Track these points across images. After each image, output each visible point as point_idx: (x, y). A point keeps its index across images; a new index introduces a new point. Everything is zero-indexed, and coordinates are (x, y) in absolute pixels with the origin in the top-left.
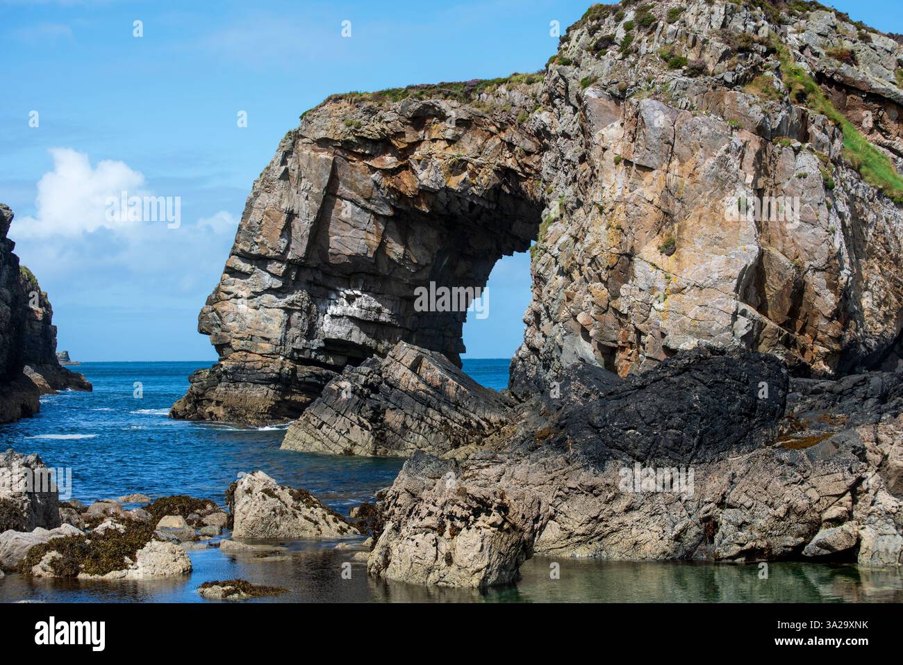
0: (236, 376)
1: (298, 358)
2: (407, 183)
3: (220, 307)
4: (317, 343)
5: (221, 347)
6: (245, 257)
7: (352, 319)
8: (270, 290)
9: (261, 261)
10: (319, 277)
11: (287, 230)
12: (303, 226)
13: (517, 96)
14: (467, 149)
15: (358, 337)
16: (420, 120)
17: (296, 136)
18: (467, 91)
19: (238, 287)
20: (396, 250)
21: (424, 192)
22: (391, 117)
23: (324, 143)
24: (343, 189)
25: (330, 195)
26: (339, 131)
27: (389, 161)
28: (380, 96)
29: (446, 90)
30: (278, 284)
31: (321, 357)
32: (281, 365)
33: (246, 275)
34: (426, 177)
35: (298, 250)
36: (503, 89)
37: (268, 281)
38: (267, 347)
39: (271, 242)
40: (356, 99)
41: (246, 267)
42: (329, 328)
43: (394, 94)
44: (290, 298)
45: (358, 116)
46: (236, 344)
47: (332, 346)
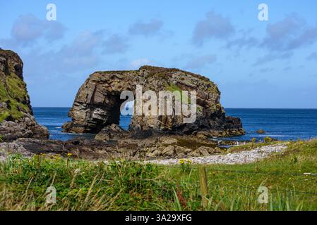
0: (76, 125)
1: (88, 122)
2: (110, 89)
3: (73, 112)
4: (92, 119)
5: (73, 120)
6: (78, 102)
7: (99, 114)
8: (83, 109)
9: (81, 103)
10: (92, 106)
11: (87, 97)
12: (90, 96)
13: (131, 75)
14: (122, 84)
15: (100, 118)
16: (113, 78)
17: (88, 79)
18: (122, 73)
19: (76, 108)
20: (107, 101)
21: (113, 91)
22: (107, 77)
23: (94, 81)
24: (97, 90)
25: (95, 90)
26: (97, 79)
27: (107, 85)
28: (105, 72)
29: (118, 72)
30: (85, 108)
31: (92, 122)
32: (85, 123)
33: (78, 106)
34: (113, 88)
35: (89, 101)
36: (128, 73)
37: (83, 107)
38: (82, 120)
39: (84, 100)
40: (100, 73)
41: (78, 104)
42: (94, 116)
43: (108, 72)
44: (87, 110)
45: (100, 76)
46: (76, 119)
47: (95, 119)
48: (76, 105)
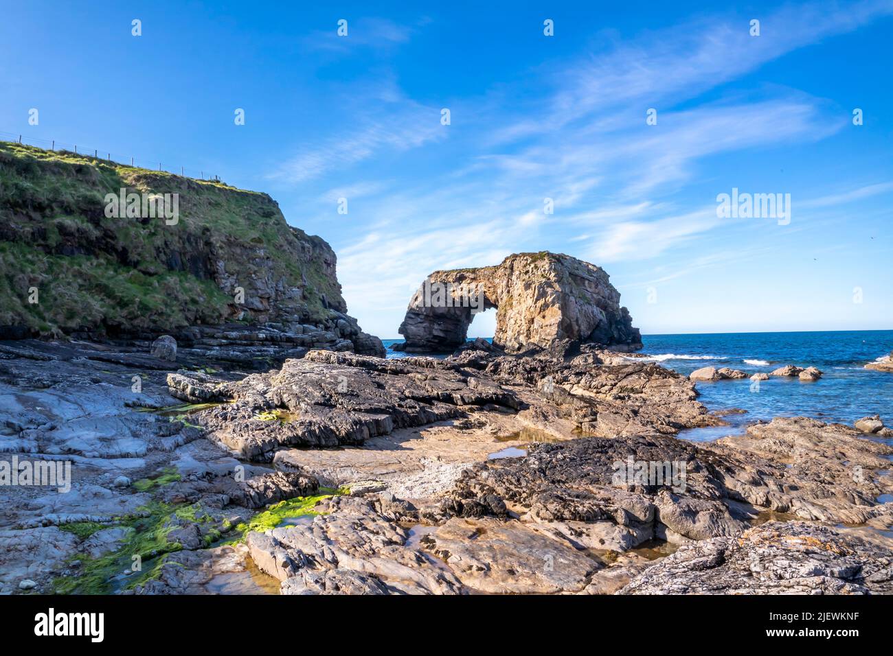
3: (406, 327)
4: (432, 336)
5: (407, 337)
6: (414, 314)
7: (441, 330)
8: (420, 323)
10: (432, 318)
13: (487, 272)
15: (441, 334)
18: (474, 271)
19: (410, 321)
22: (452, 277)
28: (450, 271)
29: (468, 271)
30: (421, 321)
31: (433, 340)
32: (423, 342)
33: (412, 318)
36: (483, 270)
37: (419, 320)
38: (419, 338)
40: (443, 272)
41: (413, 316)
42: (435, 333)
43: (453, 271)
44: (424, 325)
46: (411, 337)
47: (435, 337)
48: (410, 318)
